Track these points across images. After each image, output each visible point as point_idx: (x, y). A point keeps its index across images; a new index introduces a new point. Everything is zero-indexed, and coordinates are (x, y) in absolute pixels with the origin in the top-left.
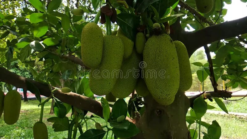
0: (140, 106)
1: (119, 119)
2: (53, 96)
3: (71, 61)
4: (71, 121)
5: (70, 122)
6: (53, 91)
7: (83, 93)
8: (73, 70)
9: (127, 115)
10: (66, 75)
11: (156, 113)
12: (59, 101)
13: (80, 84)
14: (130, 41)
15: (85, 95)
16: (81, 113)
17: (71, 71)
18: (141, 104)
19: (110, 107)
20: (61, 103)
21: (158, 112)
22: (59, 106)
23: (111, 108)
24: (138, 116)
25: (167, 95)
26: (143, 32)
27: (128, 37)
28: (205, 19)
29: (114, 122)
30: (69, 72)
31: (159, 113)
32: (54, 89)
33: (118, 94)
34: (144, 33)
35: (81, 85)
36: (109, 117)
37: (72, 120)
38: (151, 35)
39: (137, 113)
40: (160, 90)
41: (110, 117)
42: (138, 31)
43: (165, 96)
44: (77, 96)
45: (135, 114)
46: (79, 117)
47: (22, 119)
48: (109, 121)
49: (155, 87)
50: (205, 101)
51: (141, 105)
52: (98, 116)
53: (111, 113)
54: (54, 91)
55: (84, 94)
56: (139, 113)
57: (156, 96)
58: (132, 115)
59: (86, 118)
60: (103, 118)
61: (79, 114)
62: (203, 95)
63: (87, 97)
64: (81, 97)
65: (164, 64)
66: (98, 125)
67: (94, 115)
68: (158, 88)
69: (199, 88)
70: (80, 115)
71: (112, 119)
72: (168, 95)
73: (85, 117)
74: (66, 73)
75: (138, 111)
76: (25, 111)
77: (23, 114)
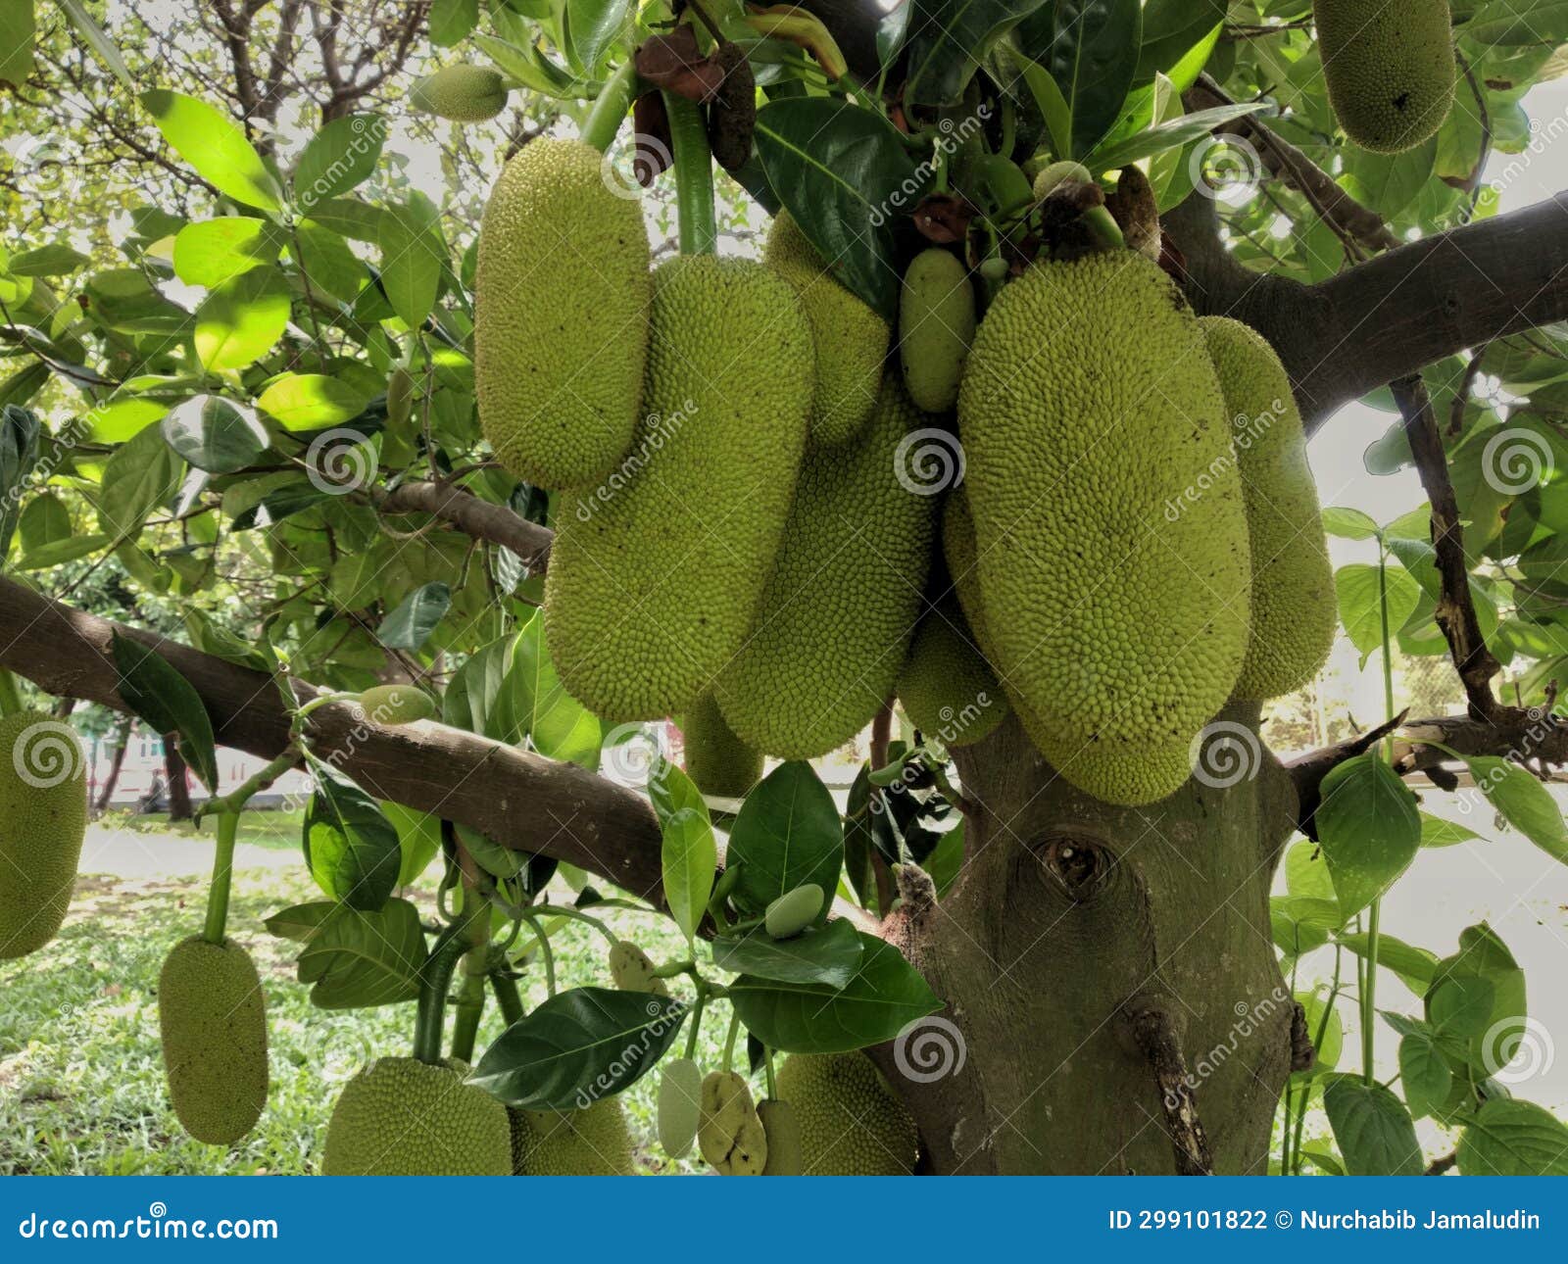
0: (928, 824)
1: (781, 911)
2: (306, 751)
3: (447, 525)
4: (436, 930)
5: (432, 941)
6: (302, 711)
7: (527, 732)
8: (460, 587)
9: (839, 887)
10: (412, 617)
11: (1054, 870)
12: (346, 782)
13: (506, 669)
14: (857, 310)
15: (541, 745)
16: (507, 873)
17: (447, 591)
18: (939, 808)
19: (715, 831)
20: (362, 803)
21: (1064, 864)
22: (344, 823)
23: (722, 839)
24: (916, 896)
25: (1155, 708)
26: (956, 249)
27: (840, 282)
28: (1376, 223)
29: (744, 932)
30: (430, 595)
31: (1076, 868)
32: (314, 695)
33: (774, 723)
34: (960, 255)
35: (510, 674)
36: (704, 900)
37: (446, 924)
38: (1020, 257)
39: (909, 877)
40: (1103, 667)
41: (720, 903)
42: (921, 244)
43: (1141, 719)
44: (481, 747)
45: (899, 884)
46: (497, 906)
47: (152, 936)
48: (705, 928)
49: (1056, 646)
50: (1400, 789)
51: (939, 816)
52: (628, 897)
53: (718, 875)
54: (313, 713)
55: (529, 740)
56: (928, 876)
57: (1067, 717)
58: (874, 890)
59: (546, 909)
60: (663, 908)
61: (494, 880)
62: (1390, 742)
63: (550, 760)
64: (505, 756)
65: (1130, 473)
66: (628, 957)
67: (600, 892)
68: (1082, 653)
69: (1307, 727)
70: (501, 886)
71: (731, 916)
72: (1161, 710)
73: (538, 900)
74: (414, 606)
75: (912, 863)
76: (174, 881)
77: (161, 903)
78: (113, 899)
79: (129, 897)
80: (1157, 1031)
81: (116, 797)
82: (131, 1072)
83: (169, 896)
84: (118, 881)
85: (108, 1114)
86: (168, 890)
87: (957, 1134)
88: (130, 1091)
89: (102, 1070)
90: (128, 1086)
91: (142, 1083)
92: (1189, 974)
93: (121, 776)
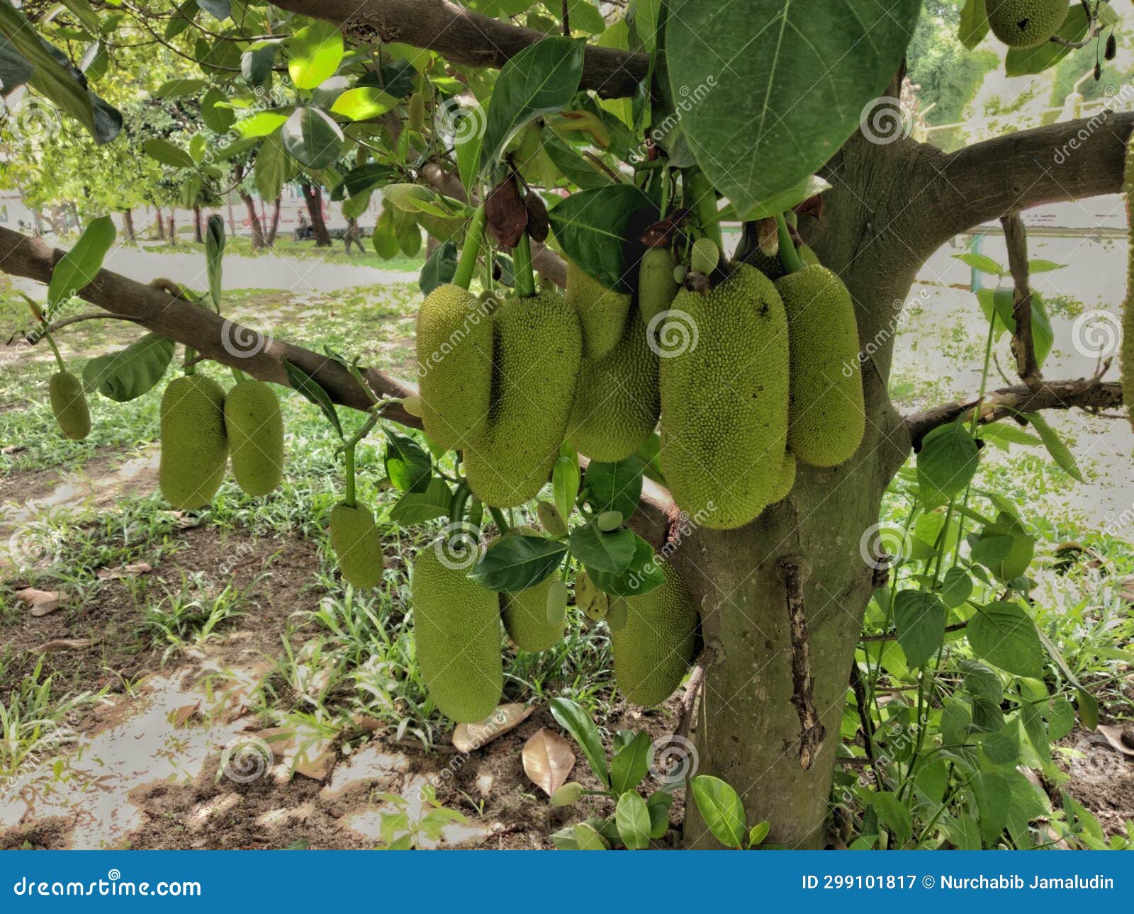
76: (325, 295)
77: (320, 312)
78: (291, 309)
79: (301, 307)
80: (792, 576)
81: (281, 228)
82: (319, 441)
83: (324, 307)
84: (292, 296)
85: (310, 468)
86: (322, 302)
87: (704, 601)
88: (319, 453)
89: (303, 438)
90: (319, 450)
91: (326, 448)
92: (817, 547)
93: (282, 212)
